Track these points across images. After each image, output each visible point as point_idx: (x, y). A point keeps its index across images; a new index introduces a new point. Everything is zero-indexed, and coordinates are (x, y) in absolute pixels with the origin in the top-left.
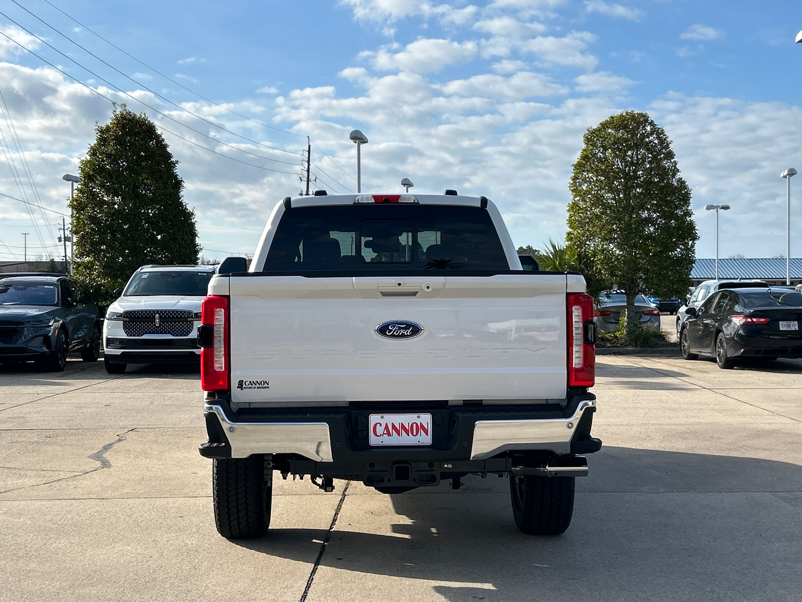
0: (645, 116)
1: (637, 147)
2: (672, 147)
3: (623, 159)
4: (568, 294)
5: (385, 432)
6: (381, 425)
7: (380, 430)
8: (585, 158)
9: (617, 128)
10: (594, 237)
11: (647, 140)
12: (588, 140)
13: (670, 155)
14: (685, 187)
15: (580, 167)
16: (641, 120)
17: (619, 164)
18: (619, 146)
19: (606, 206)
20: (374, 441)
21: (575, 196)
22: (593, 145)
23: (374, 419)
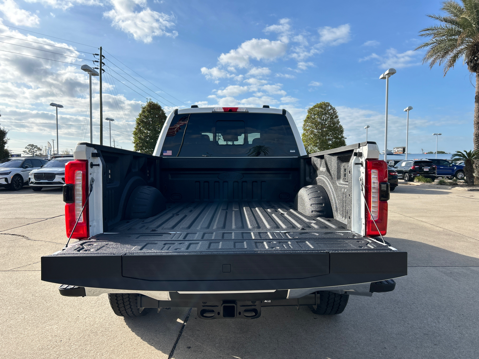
0: (328, 103)
1: (326, 114)
2: (338, 114)
3: (321, 119)
8: (308, 118)
9: (319, 107)
10: (311, 145)
11: (329, 112)
12: (309, 112)
13: (337, 117)
14: (342, 128)
15: (306, 121)
16: (327, 105)
17: (319, 120)
18: (320, 114)
19: (315, 135)
21: (304, 131)
22: (311, 113)
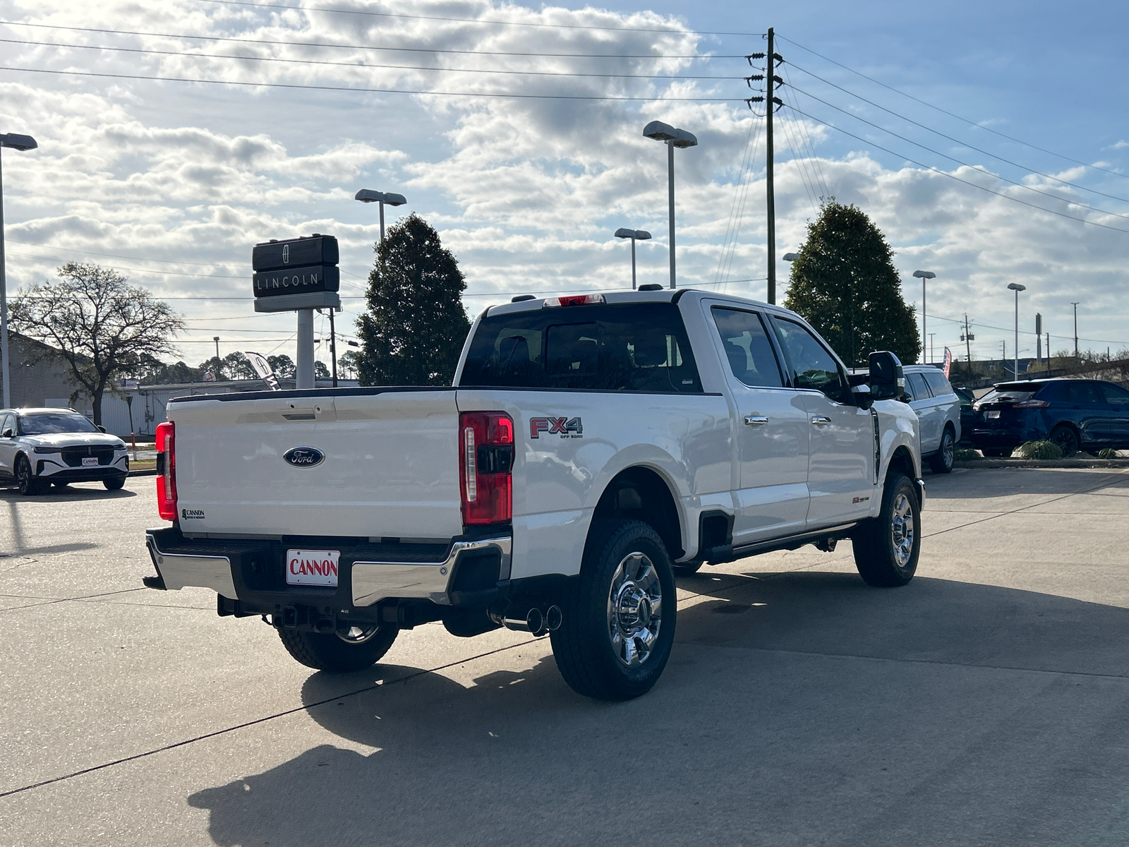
4: (462, 414)
5: (301, 570)
6: (297, 562)
7: (297, 567)
20: (291, 579)
23: (292, 554)
